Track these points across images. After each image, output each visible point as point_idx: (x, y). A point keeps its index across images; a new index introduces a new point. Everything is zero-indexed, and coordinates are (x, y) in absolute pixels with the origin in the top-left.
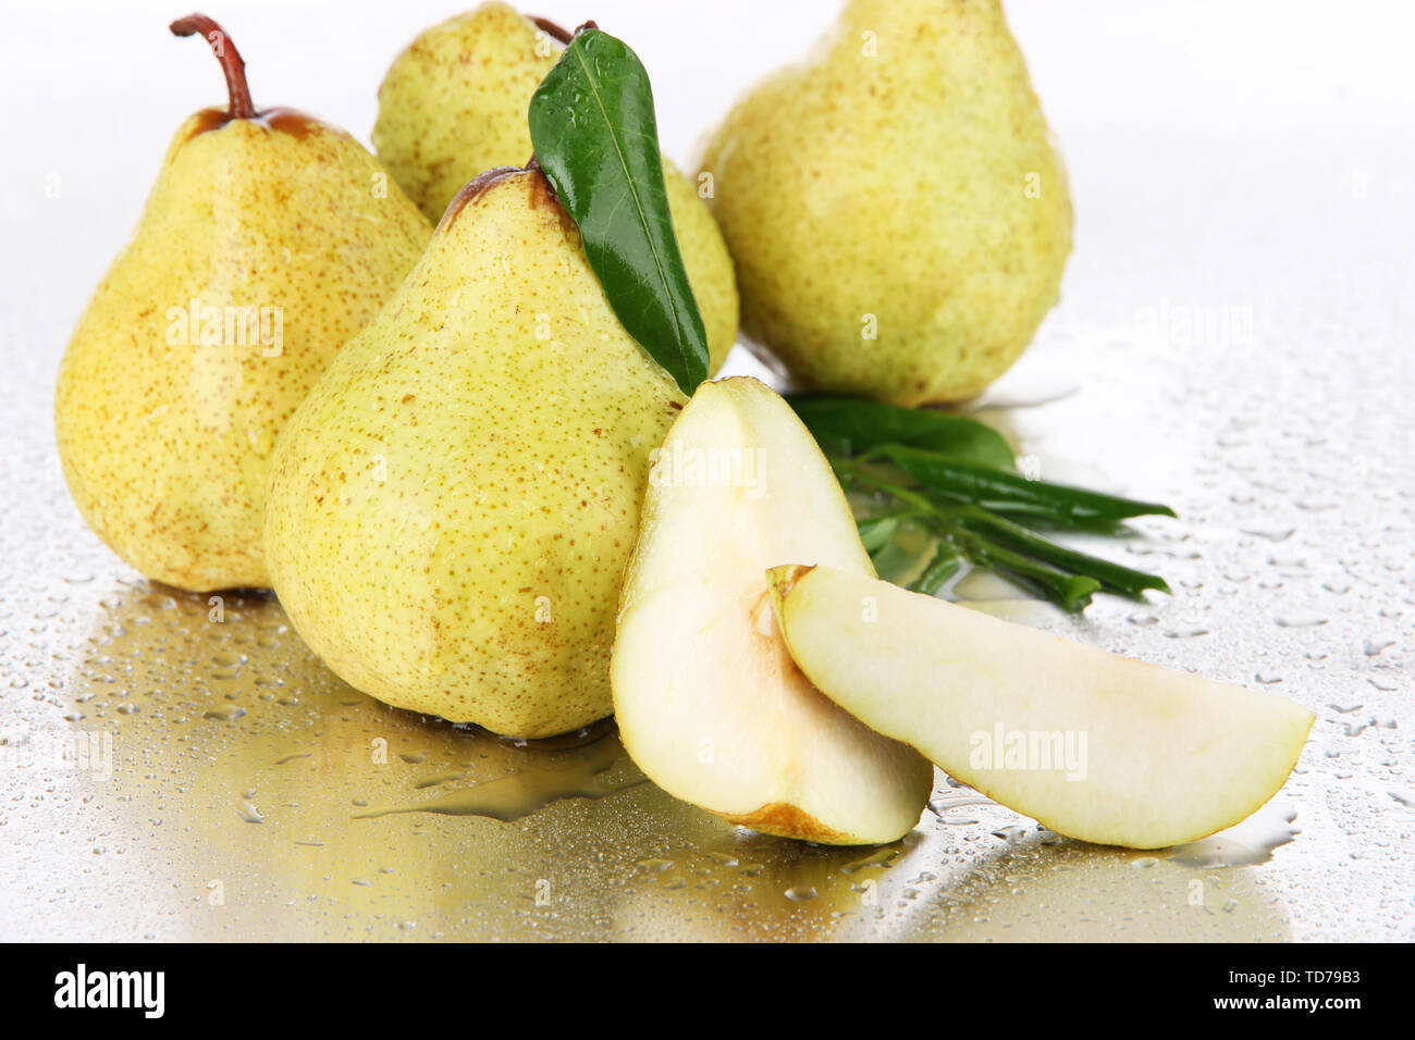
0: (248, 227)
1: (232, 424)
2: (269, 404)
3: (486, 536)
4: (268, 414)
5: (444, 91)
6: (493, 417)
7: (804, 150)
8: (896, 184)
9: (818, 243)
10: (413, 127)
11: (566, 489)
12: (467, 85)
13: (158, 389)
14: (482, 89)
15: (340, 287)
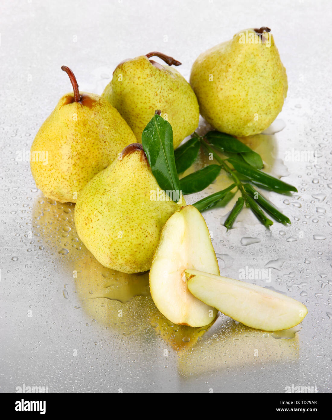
0: (76, 131)
1: (70, 179)
2: (79, 175)
3: (123, 243)
4: (78, 178)
5: (128, 83)
6: (127, 212)
7: (219, 81)
8: (241, 94)
9: (220, 106)
10: (120, 88)
11: (142, 233)
12: (134, 83)
13: (53, 166)
14: (137, 84)
15: (97, 147)
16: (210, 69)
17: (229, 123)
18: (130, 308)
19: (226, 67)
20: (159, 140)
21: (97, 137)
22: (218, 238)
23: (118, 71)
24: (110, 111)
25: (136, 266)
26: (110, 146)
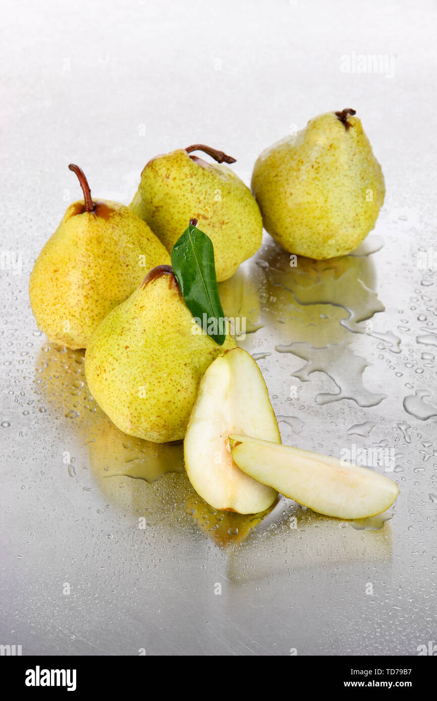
0: (88, 251)
1: (80, 316)
2: (92, 311)
3: (147, 400)
4: (92, 314)
5: (161, 186)
6: (152, 358)
7: (288, 184)
8: (317, 201)
9: (290, 217)
10: (151, 193)
11: (173, 386)
12: (168, 186)
13: (58, 298)
14: (172, 188)
15: (117, 272)
16: (276, 168)
17: (303, 240)
18: (158, 490)
19: (297, 164)
20: (195, 260)
21: (116, 258)
22: (283, 395)
23: (147, 171)
24: (135, 224)
25: (166, 432)
26: (135, 271)
